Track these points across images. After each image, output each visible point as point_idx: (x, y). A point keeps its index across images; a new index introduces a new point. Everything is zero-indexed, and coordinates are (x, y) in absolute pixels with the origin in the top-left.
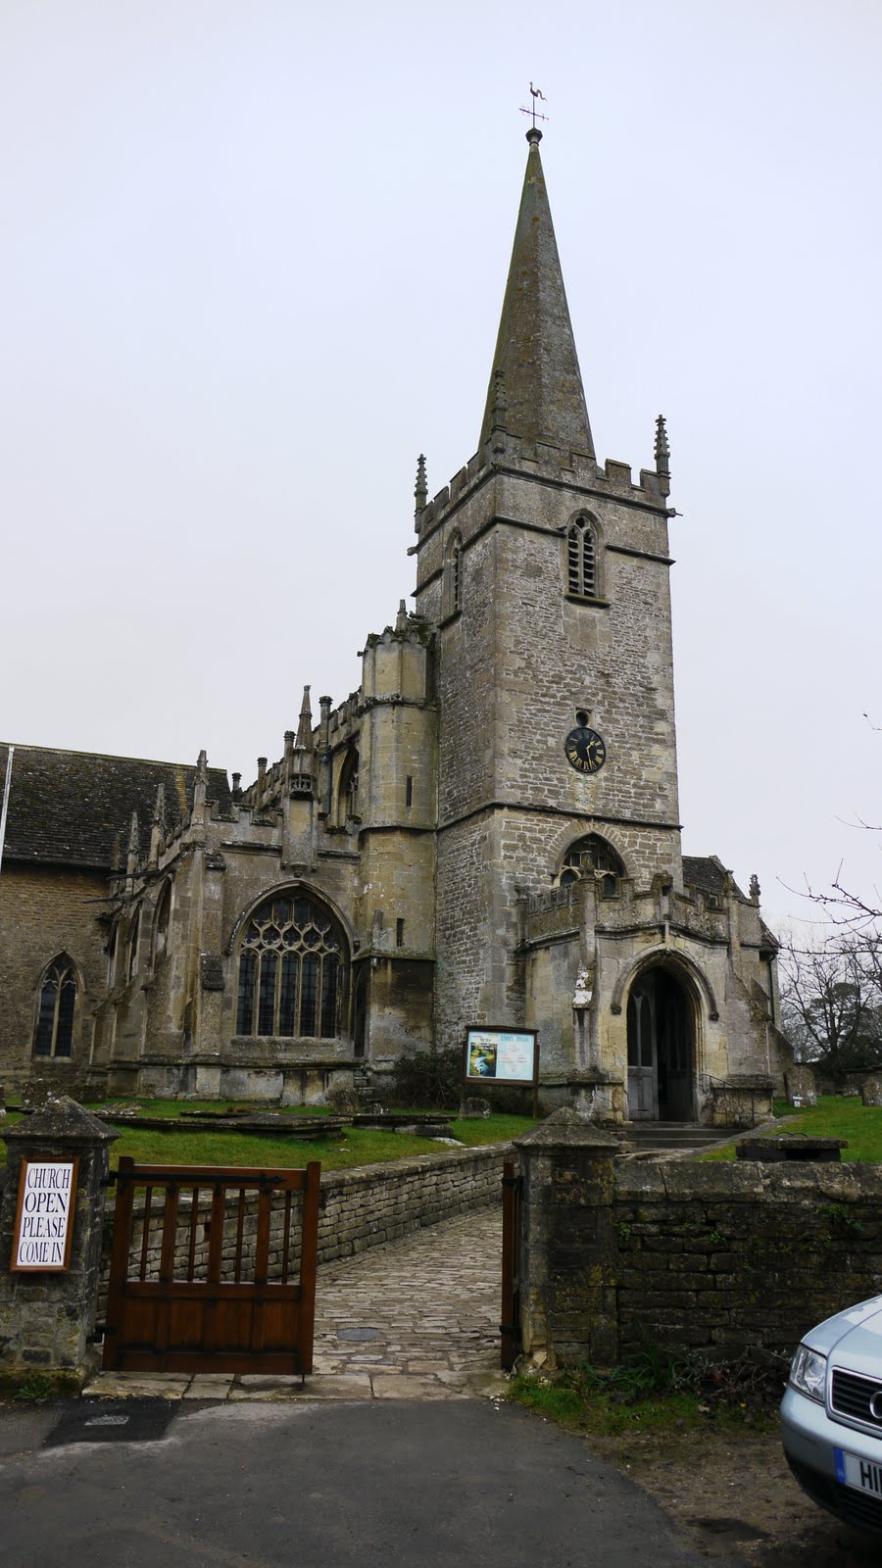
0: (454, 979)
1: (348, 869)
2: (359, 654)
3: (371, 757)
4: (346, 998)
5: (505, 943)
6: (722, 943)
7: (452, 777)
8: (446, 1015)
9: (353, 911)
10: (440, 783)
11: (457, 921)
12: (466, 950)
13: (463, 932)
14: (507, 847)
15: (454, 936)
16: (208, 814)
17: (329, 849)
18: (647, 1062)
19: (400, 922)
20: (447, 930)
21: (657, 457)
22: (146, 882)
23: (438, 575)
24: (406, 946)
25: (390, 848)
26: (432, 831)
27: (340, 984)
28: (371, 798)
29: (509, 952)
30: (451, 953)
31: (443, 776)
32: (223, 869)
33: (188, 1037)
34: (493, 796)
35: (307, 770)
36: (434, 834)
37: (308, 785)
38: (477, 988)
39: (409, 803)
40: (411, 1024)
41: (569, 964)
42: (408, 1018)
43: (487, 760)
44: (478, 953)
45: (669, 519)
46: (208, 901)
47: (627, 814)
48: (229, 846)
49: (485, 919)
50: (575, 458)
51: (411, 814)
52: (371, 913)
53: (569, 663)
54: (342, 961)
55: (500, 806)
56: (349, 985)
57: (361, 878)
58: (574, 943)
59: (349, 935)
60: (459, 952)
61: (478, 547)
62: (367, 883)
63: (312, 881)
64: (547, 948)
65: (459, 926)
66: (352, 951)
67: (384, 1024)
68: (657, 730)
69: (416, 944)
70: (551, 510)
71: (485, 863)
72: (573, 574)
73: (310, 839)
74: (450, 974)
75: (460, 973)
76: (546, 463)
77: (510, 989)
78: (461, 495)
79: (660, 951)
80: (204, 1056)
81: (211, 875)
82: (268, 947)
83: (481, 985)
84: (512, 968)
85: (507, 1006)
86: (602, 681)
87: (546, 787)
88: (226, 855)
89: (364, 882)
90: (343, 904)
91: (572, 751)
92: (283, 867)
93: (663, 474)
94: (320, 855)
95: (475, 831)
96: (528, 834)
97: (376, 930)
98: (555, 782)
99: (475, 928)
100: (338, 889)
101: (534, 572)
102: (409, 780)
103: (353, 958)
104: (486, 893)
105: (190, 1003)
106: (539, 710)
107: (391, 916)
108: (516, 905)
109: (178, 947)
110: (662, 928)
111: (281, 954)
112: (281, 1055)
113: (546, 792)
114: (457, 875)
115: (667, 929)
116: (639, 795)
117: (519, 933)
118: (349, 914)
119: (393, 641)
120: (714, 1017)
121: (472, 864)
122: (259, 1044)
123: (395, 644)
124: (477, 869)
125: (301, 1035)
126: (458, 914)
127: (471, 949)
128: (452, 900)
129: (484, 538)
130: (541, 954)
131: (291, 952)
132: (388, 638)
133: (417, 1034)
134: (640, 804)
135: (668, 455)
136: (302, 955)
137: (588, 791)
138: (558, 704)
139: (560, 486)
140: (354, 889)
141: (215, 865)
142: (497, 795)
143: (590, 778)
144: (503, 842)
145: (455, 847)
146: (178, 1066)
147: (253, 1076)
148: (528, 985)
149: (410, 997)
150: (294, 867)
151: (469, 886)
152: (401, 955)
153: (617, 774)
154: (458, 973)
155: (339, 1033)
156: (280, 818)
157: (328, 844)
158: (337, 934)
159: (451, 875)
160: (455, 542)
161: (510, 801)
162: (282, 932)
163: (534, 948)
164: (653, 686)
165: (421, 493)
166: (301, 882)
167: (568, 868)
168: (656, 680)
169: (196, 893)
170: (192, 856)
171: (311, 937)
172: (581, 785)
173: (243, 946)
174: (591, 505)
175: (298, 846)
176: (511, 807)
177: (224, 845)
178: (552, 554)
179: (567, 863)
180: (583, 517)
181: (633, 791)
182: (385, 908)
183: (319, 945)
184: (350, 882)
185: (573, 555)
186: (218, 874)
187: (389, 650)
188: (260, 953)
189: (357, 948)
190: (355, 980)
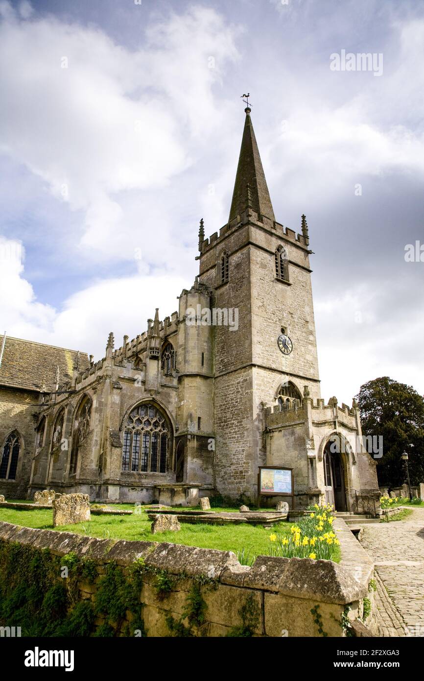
0: (227, 446)
1: (173, 394)
2: (178, 298)
3: (185, 342)
4: (171, 454)
5: (258, 429)
6: (355, 430)
7: (223, 353)
8: (222, 462)
9: (175, 413)
10: (216, 356)
11: (228, 419)
12: (235, 432)
13: (233, 424)
14: (257, 385)
15: (227, 425)
16: (113, 363)
17: (165, 383)
18: (329, 484)
19: (199, 418)
20: (222, 423)
21: (303, 230)
22: (70, 396)
23: (212, 268)
24: (202, 429)
25: (195, 384)
26: (212, 378)
27: (168, 447)
28: (186, 361)
29: (259, 433)
30: (225, 434)
31: (218, 353)
32: (121, 389)
33: (101, 471)
34: (252, 361)
35: (158, 346)
36: (213, 379)
37: (158, 352)
38: (243, 450)
39: (203, 364)
40: (205, 466)
41: (295, 438)
42: (203, 464)
43: (247, 345)
44: (243, 433)
45: (309, 255)
46: (113, 403)
47: (301, 374)
48: (122, 378)
49: (247, 417)
50: (276, 224)
51: (203, 369)
52: (185, 414)
53: (277, 306)
54: (169, 437)
55: (254, 365)
56: (172, 448)
57: (179, 398)
58: (298, 428)
59: (173, 425)
60: (231, 433)
61: (239, 254)
62: (184, 400)
63: (158, 398)
64: (281, 431)
65: (230, 421)
66: (175, 432)
67: (193, 467)
68: (310, 339)
69: (206, 429)
70: (269, 243)
71: (246, 391)
72: (277, 271)
73: (158, 378)
74: (224, 444)
75: (231, 443)
76: (266, 224)
77: (260, 450)
78: (226, 235)
79: (335, 432)
80: (112, 480)
81: (115, 391)
82: (137, 428)
83: (246, 448)
84: (261, 440)
85: (260, 458)
86: (290, 316)
87: (272, 359)
88: (121, 383)
89: (180, 399)
90: (171, 409)
91: (280, 344)
92: (145, 390)
93: (306, 237)
94: (162, 386)
95: (240, 377)
96: (265, 379)
97: (189, 422)
98: (275, 357)
99: (241, 422)
100: (169, 402)
101: (263, 266)
102: (203, 354)
103: (175, 435)
104: (248, 405)
105: (102, 454)
106: (268, 325)
107: (196, 416)
108: (262, 411)
109: (97, 426)
110: (335, 422)
111: (143, 432)
112: (143, 481)
113: (271, 361)
114: (229, 397)
115: (337, 423)
116: (305, 366)
117: (264, 424)
118: (174, 414)
119: (196, 292)
120: (354, 463)
121: (238, 392)
122: (133, 475)
123: (197, 294)
124: (241, 394)
125: (151, 471)
126: (229, 415)
127: (239, 431)
128: (225, 409)
129: (242, 251)
130: (276, 434)
131: (147, 431)
132: (193, 292)
133: (207, 472)
134: (305, 370)
135: (307, 230)
136: (152, 433)
137: (287, 362)
138: (275, 323)
139: (271, 234)
140: (176, 402)
141: (116, 386)
142: (253, 360)
143: (287, 356)
144: (256, 382)
145: (226, 385)
146: (95, 485)
147: (131, 491)
148: (268, 448)
149: (204, 454)
150: (150, 391)
151: (237, 402)
152: (200, 434)
153: (297, 356)
154: (230, 443)
155: (168, 471)
156: (144, 367)
157: (165, 381)
158: (167, 423)
159: (224, 397)
160: (222, 254)
161: (258, 364)
162: (143, 421)
163: (271, 431)
164: (308, 320)
165: (201, 234)
166: (153, 398)
167: (280, 396)
168: (308, 319)
169: (107, 400)
170: (105, 382)
171: (156, 425)
172: (284, 359)
173: (126, 427)
174: (282, 244)
175: (152, 381)
176: (259, 366)
177: (120, 378)
178: (270, 261)
179: (280, 394)
180: (279, 248)
181: (303, 364)
182: (193, 411)
183: (159, 428)
184: (174, 399)
185: (276, 263)
186: (119, 391)
187: (193, 296)
188: (134, 431)
189: (177, 430)
190: (176, 445)
